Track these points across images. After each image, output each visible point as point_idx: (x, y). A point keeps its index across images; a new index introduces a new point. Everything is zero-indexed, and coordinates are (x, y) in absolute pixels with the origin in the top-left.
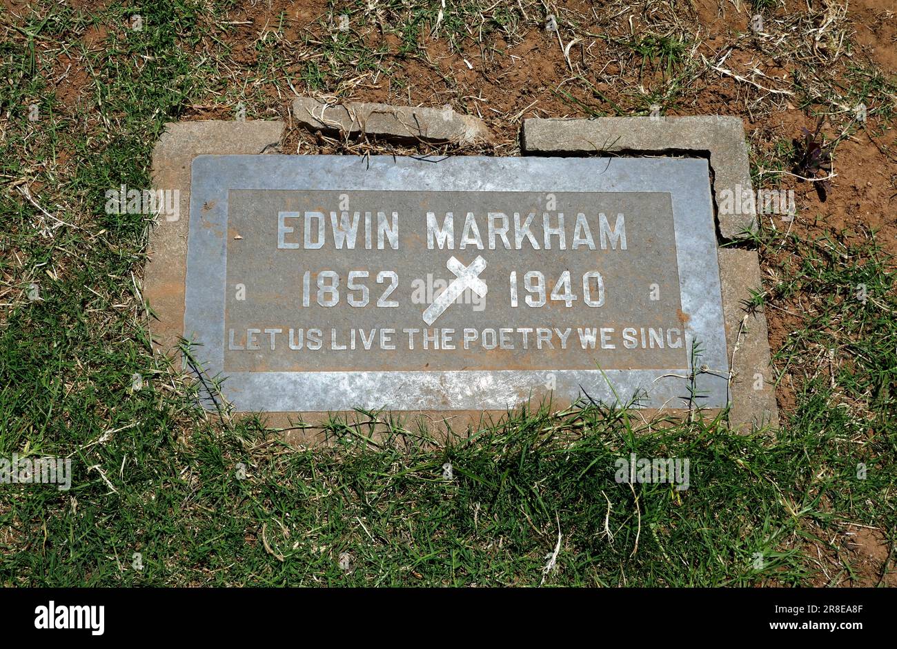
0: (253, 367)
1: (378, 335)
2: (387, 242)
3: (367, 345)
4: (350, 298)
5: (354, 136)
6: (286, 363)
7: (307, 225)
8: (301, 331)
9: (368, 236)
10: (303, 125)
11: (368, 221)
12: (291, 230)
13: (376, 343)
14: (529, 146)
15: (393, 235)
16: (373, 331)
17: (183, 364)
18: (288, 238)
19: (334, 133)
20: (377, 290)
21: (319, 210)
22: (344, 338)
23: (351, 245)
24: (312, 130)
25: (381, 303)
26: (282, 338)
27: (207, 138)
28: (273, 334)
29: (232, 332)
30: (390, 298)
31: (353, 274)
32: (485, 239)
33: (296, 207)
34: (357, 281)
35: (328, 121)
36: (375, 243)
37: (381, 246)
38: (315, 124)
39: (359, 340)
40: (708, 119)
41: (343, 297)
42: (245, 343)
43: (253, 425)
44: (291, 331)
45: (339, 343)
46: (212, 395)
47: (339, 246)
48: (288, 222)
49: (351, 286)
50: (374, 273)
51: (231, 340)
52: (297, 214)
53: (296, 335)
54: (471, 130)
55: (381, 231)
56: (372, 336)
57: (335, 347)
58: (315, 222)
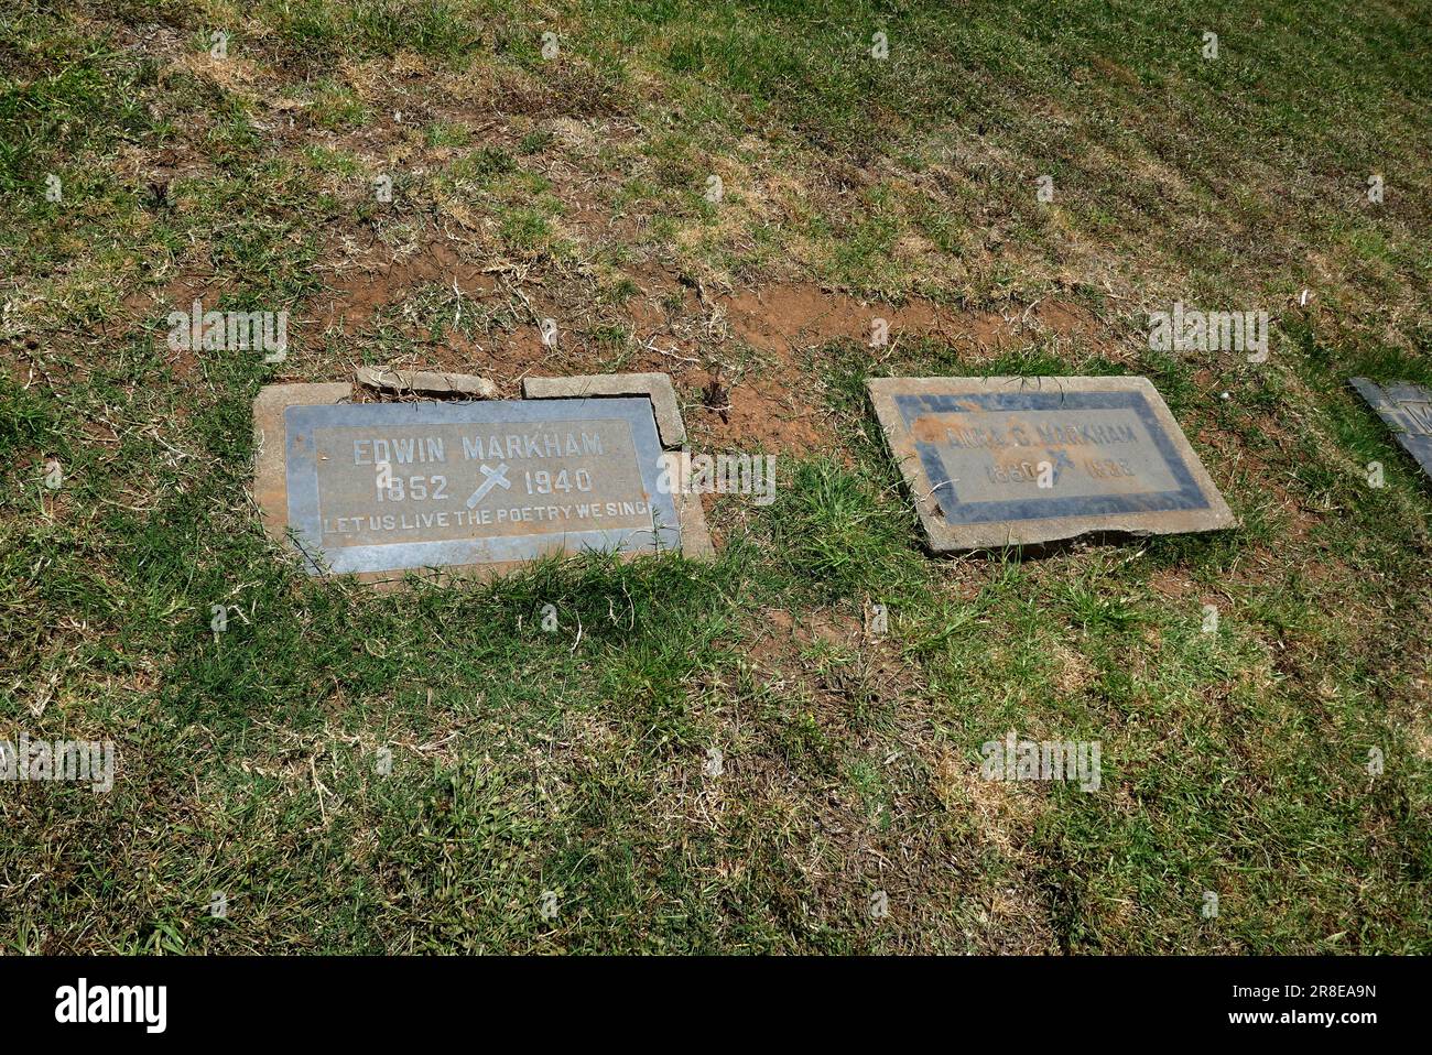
0: (345, 543)
1: (435, 516)
2: (435, 457)
3: (429, 524)
4: (413, 493)
5: (404, 392)
6: (369, 540)
7: (376, 448)
8: (379, 518)
9: (422, 454)
10: (366, 386)
11: (420, 444)
12: (364, 452)
13: (434, 523)
14: (528, 395)
15: (440, 454)
16: (432, 515)
17: (291, 544)
18: (362, 457)
19: (390, 390)
20: (432, 488)
21: (383, 438)
22: (411, 520)
23: (410, 460)
24: (373, 389)
25: (435, 496)
26: (365, 523)
27: (295, 395)
28: (357, 522)
29: (326, 521)
30: (441, 493)
31: (412, 480)
32: (505, 452)
33: (367, 437)
34: (416, 483)
35: (384, 382)
36: (427, 458)
37: (432, 460)
38: (374, 384)
39: (421, 521)
40: (647, 375)
41: (407, 494)
42: (336, 529)
43: (351, 580)
44: (371, 519)
45: (407, 523)
46: (316, 563)
47: (401, 461)
48: (362, 446)
49: (412, 486)
50: (429, 477)
51: (326, 527)
52: (367, 442)
53: (375, 520)
54: (487, 387)
55: (431, 451)
56: (431, 519)
57: (404, 526)
58: (381, 447)
